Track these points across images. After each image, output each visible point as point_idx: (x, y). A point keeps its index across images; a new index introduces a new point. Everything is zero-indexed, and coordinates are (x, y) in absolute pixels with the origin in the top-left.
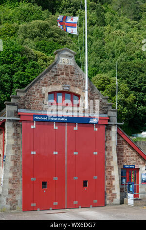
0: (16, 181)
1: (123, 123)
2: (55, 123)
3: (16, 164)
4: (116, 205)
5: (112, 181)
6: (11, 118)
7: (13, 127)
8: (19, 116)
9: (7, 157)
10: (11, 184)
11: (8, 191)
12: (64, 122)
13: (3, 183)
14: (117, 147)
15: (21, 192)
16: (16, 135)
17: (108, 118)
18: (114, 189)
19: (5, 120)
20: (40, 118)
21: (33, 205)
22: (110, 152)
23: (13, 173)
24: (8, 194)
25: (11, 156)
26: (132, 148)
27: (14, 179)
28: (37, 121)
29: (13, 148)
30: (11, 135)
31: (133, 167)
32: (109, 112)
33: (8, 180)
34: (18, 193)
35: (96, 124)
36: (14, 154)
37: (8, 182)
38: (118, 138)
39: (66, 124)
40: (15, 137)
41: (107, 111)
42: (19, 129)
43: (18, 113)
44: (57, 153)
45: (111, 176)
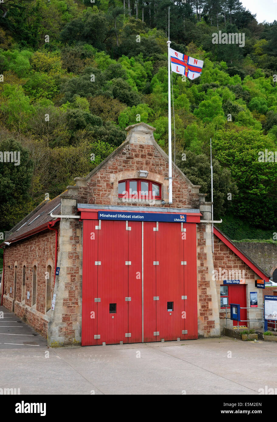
0: (73, 303)
1: (221, 221)
2: (127, 222)
3: (74, 279)
4: (214, 337)
5: (208, 303)
6: (68, 217)
7: (70, 228)
8: (79, 213)
9: (61, 269)
10: (65, 308)
11: (61, 317)
12: (140, 221)
13: (55, 305)
14: (215, 254)
15: (80, 318)
16: (75, 239)
17: (201, 215)
18: (211, 314)
19: (60, 218)
20: (107, 216)
21: (97, 337)
22: (204, 262)
23: (70, 292)
24: (61, 321)
25: (68, 268)
26: (236, 255)
27: (70, 300)
28: (104, 220)
29: (70, 257)
30: (67, 239)
31: (238, 282)
32: (201, 206)
33: (62, 301)
34: (76, 320)
35: (184, 222)
36: (70, 265)
37: (62, 304)
38: (215, 242)
39: (143, 222)
40: (73, 241)
41: (199, 205)
42: (78, 231)
43: (77, 209)
44: (130, 263)
45: (207, 296)
